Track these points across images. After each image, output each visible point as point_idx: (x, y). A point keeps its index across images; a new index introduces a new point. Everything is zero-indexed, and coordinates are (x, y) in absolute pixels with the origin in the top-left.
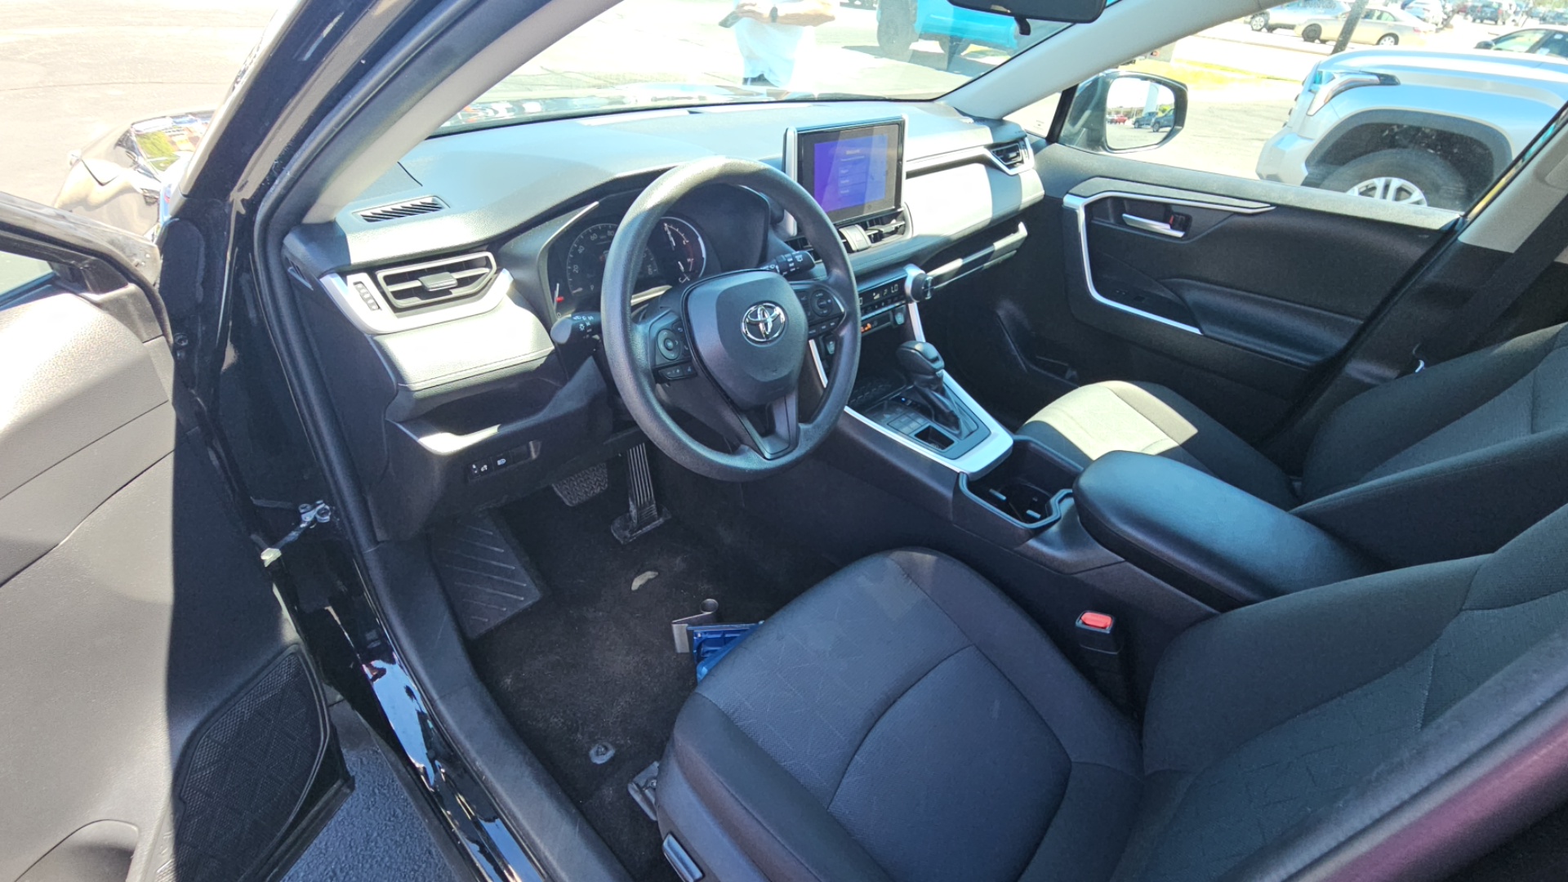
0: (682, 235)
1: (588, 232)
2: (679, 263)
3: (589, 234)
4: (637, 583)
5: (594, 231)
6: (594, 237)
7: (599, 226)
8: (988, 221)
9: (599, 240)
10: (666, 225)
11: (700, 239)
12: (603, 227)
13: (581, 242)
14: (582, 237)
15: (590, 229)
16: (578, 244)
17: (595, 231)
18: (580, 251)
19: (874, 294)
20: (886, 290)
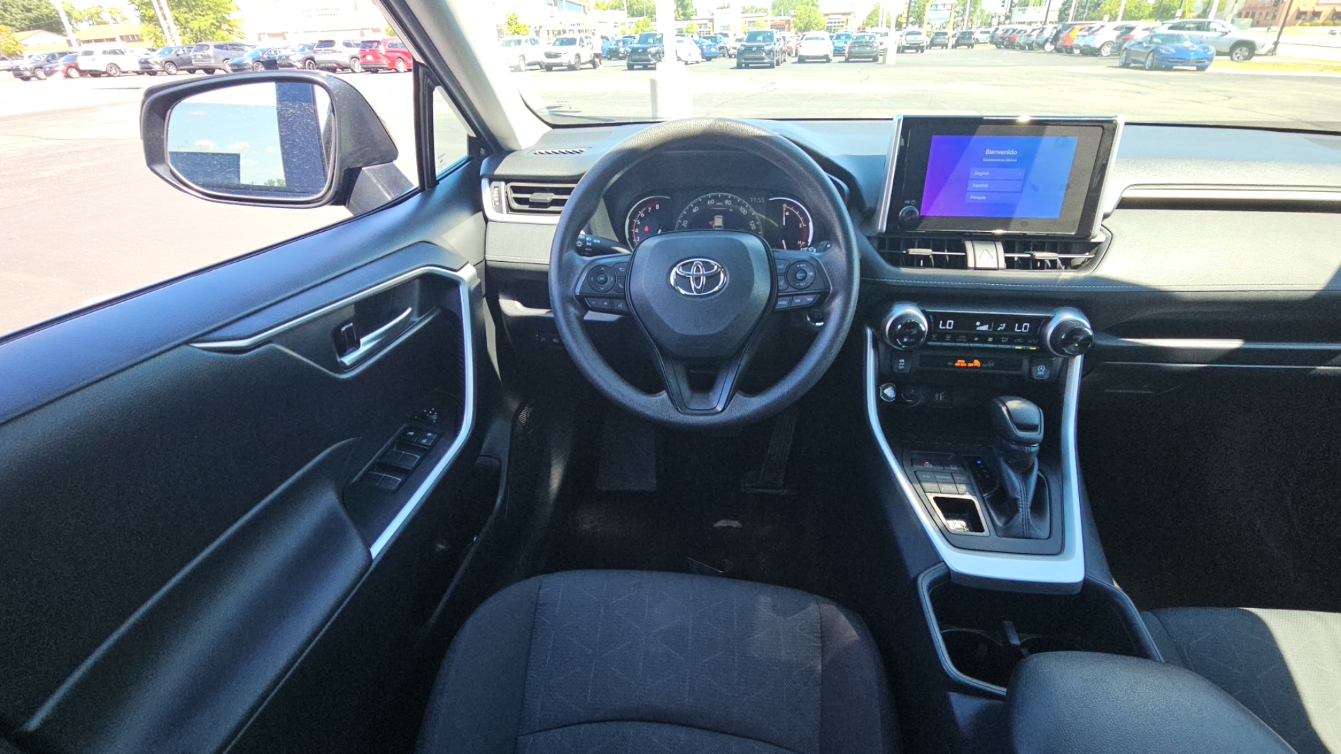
0: (801, 219)
1: (708, 197)
2: (783, 242)
3: (708, 199)
4: (721, 523)
5: (713, 197)
6: (709, 203)
7: (720, 194)
8: (1313, 293)
9: (714, 205)
10: (785, 205)
11: (811, 224)
12: (722, 196)
13: (698, 204)
14: (700, 200)
15: (710, 195)
16: (695, 205)
17: (716, 198)
18: (694, 211)
19: (978, 323)
20: (1004, 325)
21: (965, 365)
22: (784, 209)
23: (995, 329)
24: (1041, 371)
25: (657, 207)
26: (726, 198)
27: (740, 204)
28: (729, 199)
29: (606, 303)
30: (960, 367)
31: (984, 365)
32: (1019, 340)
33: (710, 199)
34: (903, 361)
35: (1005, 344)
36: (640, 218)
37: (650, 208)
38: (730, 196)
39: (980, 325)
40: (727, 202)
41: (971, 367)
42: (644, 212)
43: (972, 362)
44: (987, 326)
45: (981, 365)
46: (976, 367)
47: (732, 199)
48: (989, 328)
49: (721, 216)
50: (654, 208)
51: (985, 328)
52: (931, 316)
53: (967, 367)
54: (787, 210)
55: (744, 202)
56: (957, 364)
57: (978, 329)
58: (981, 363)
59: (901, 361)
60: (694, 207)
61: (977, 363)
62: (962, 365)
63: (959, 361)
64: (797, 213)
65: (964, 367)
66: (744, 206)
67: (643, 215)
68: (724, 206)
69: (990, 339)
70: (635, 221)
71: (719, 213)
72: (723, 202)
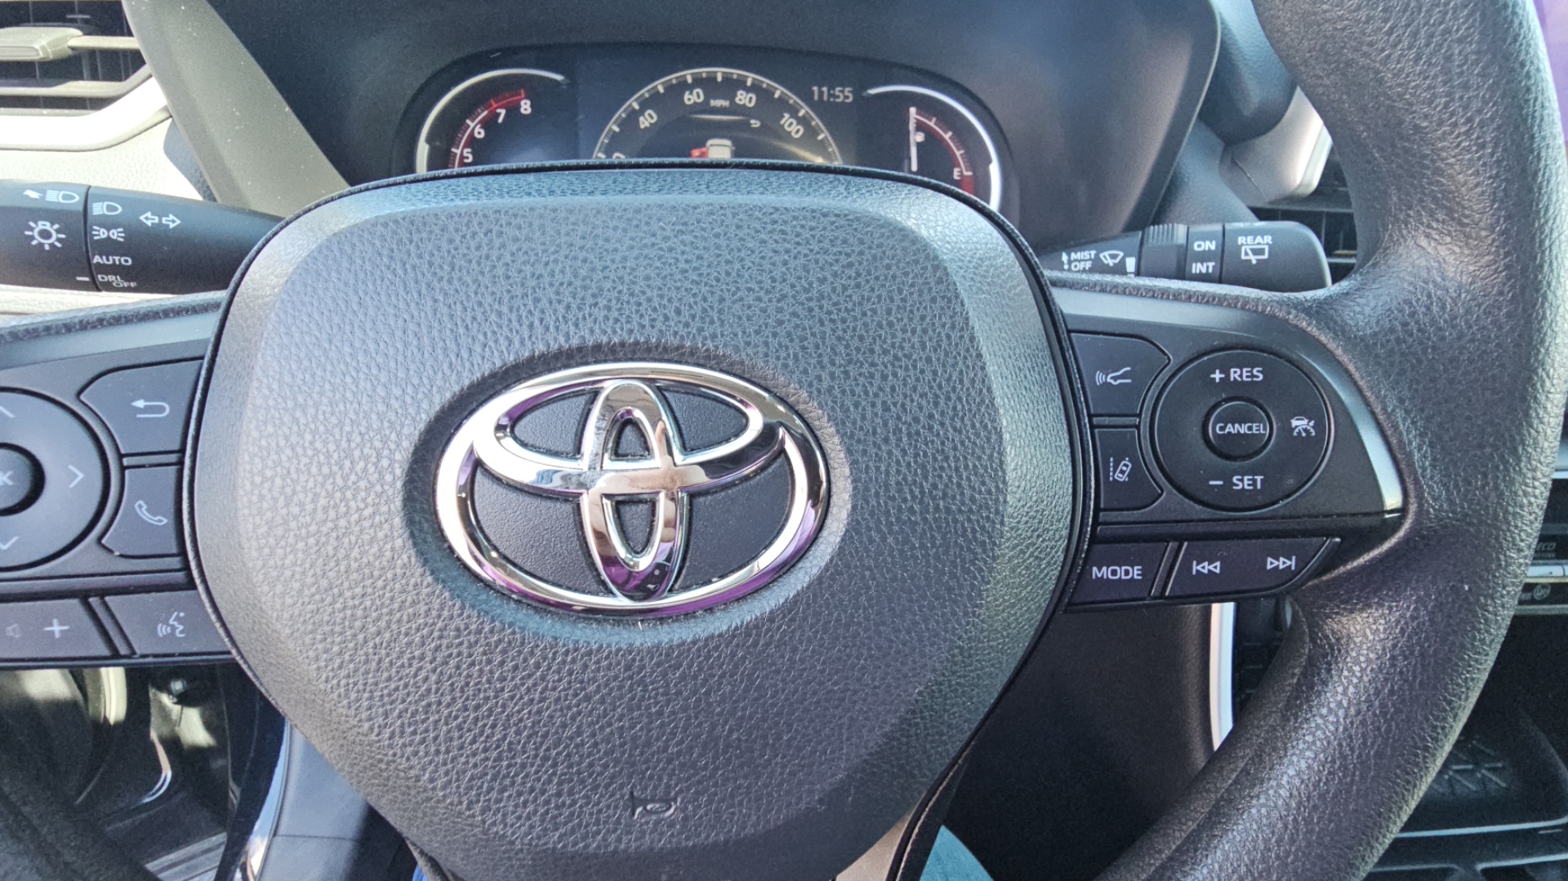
0: (958, 153)
1: (682, 81)
3: (683, 86)
5: (698, 82)
6: (693, 97)
7: (720, 72)
9: (705, 108)
10: (913, 110)
11: (994, 170)
12: (727, 79)
13: (654, 102)
14: (661, 89)
15: (688, 75)
16: (644, 105)
18: (644, 121)
22: (912, 126)
25: (526, 107)
26: (740, 84)
27: (783, 105)
28: (748, 90)
29: (57, 628)
33: (691, 88)
36: (472, 142)
37: (503, 112)
38: (751, 78)
40: (744, 98)
42: (487, 124)
47: (755, 88)
49: (728, 142)
50: (513, 110)
54: (920, 127)
55: (793, 98)
60: (641, 112)
64: (947, 136)
66: (793, 112)
67: (480, 133)
68: (735, 109)
70: (458, 152)
71: (719, 130)
72: (732, 98)
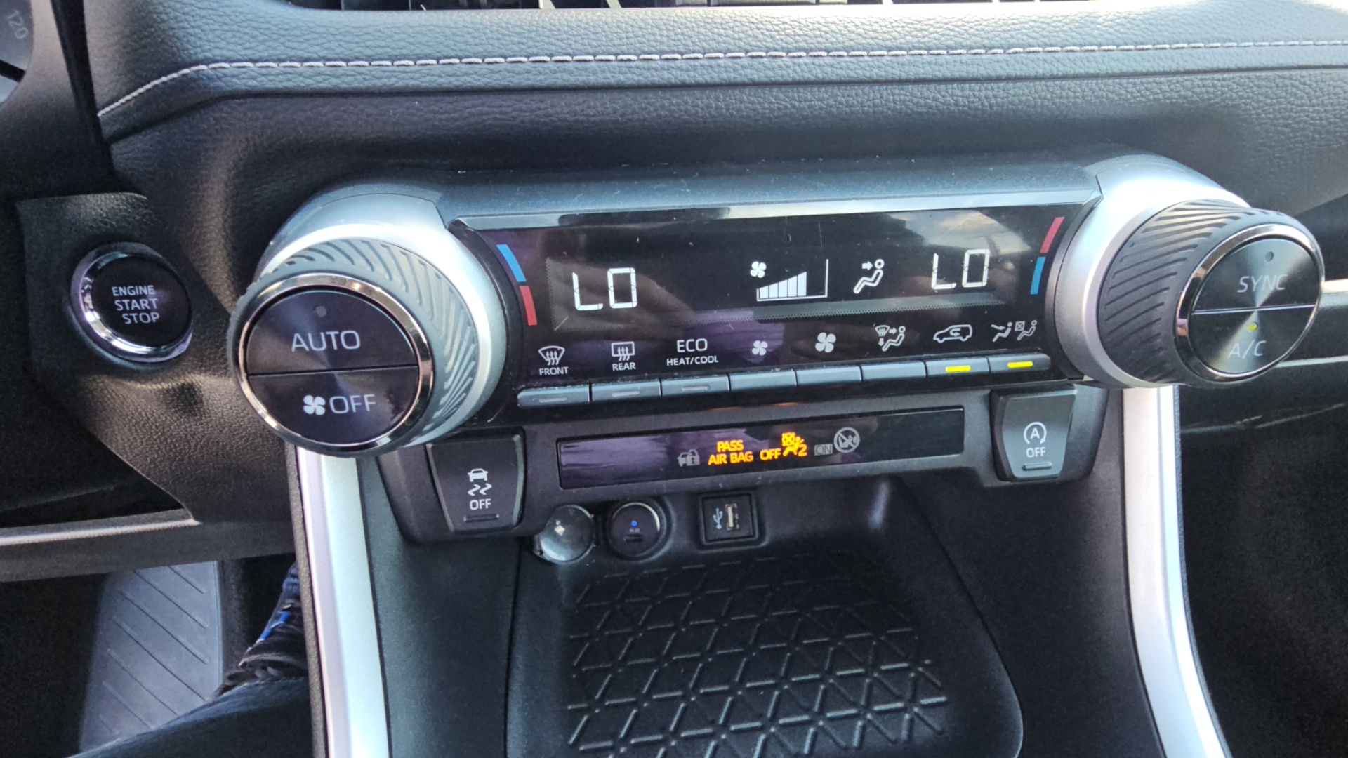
19: (758, 269)
20: (880, 264)
21: (747, 457)
23: (842, 291)
24: (1035, 443)
30: (728, 468)
31: (820, 450)
32: (954, 331)
34: (483, 475)
35: (897, 354)
39: (771, 278)
41: (773, 464)
43: (776, 442)
44: (802, 278)
45: (810, 450)
46: (791, 461)
48: (813, 287)
51: (795, 287)
52: (504, 249)
53: (758, 464)
56: (713, 460)
57: (764, 294)
58: (811, 442)
59: (473, 476)
61: (792, 443)
62: (735, 459)
63: (722, 446)
65: (743, 467)
69: (826, 342)
